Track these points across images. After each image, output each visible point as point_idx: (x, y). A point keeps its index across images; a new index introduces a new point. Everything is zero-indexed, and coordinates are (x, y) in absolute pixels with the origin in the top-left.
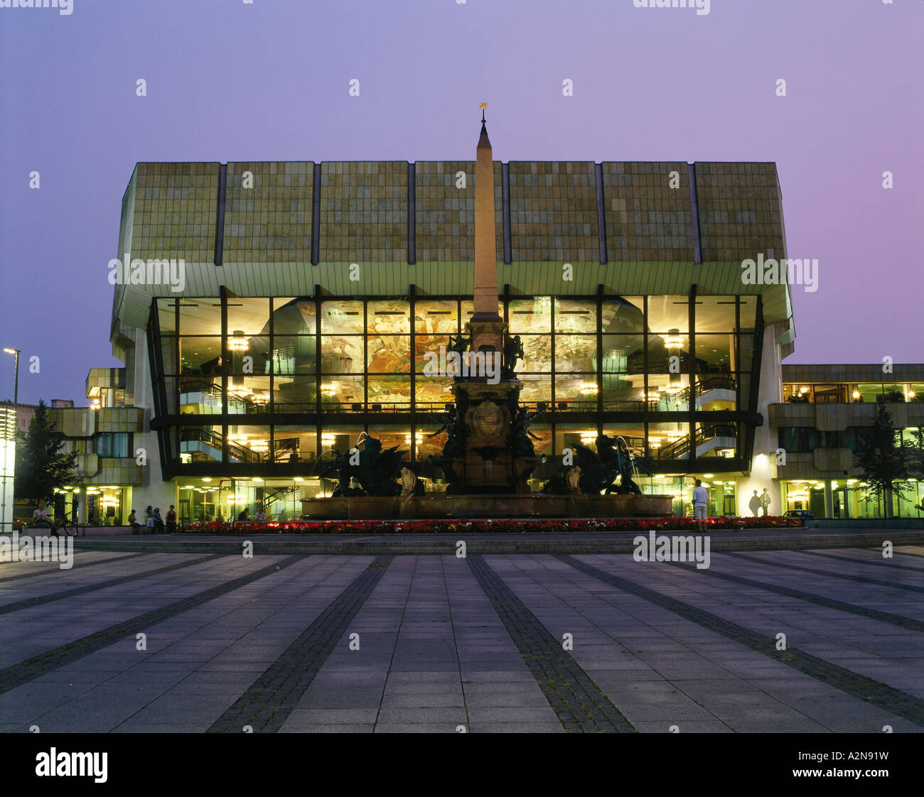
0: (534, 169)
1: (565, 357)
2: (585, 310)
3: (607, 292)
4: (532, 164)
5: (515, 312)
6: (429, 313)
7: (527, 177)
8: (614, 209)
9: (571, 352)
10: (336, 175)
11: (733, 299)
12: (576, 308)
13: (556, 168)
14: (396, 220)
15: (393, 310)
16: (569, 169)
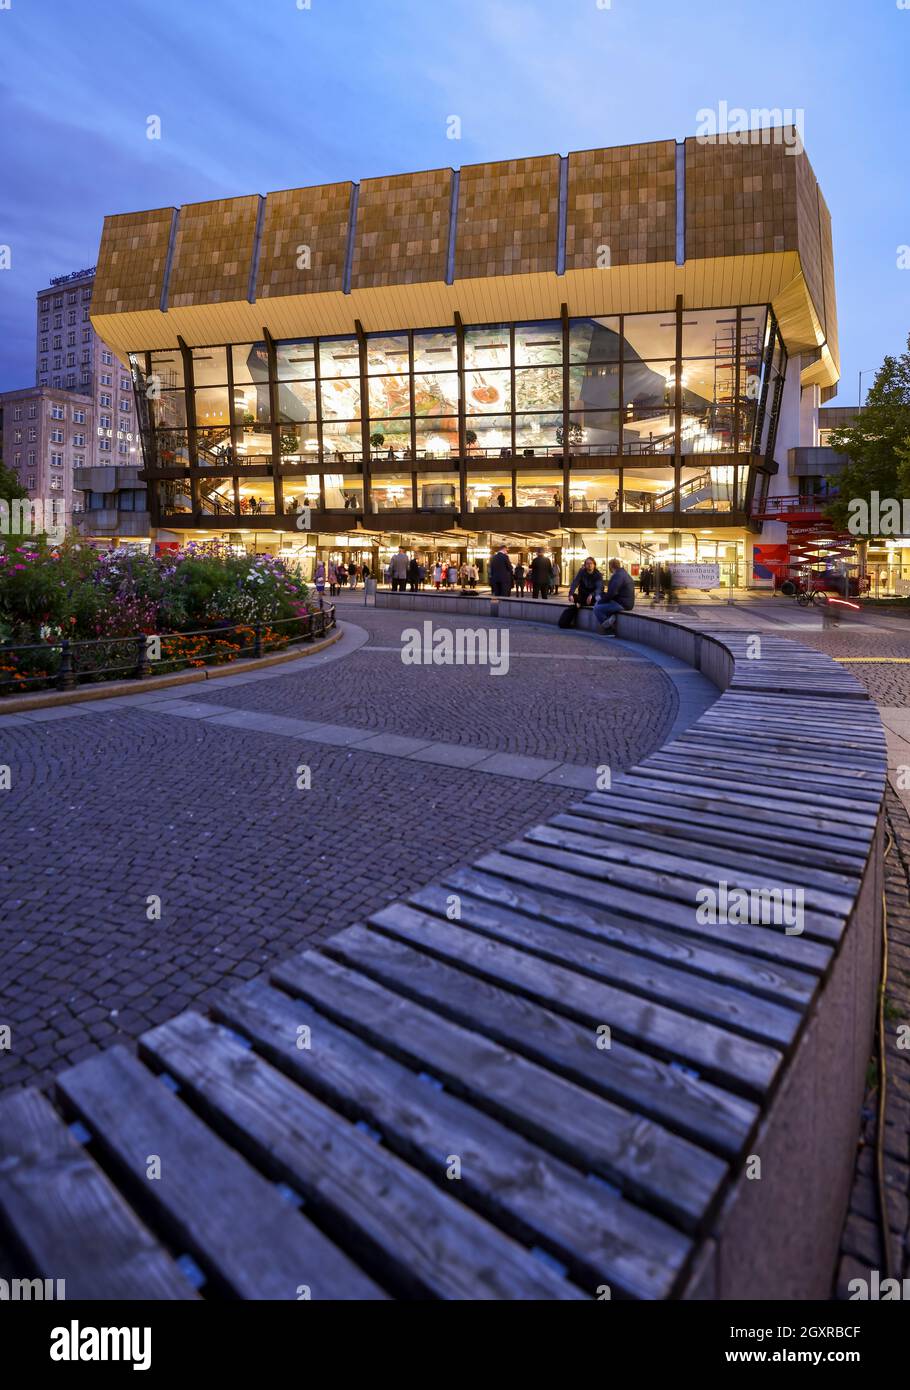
0: (488, 171)
1: (550, 402)
2: (554, 340)
3: (573, 312)
4: (486, 166)
5: (476, 348)
6: (387, 354)
7: (479, 182)
8: (579, 206)
9: (555, 395)
10: (280, 206)
11: (732, 314)
12: (543, 338)
13: (513, 168)
14: (334, 247)
15: (350, 354)
16: (529, 166)
